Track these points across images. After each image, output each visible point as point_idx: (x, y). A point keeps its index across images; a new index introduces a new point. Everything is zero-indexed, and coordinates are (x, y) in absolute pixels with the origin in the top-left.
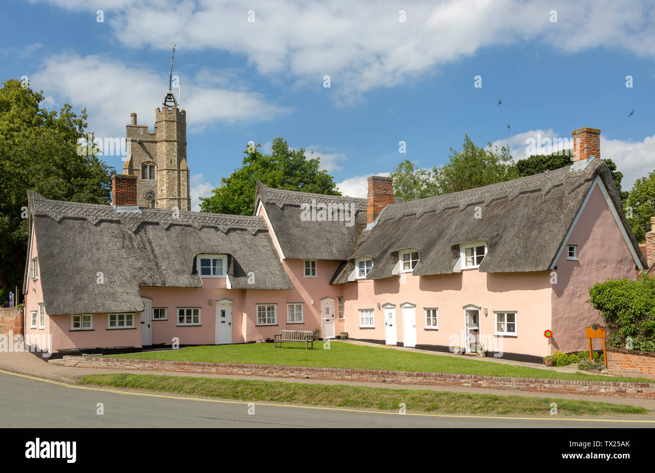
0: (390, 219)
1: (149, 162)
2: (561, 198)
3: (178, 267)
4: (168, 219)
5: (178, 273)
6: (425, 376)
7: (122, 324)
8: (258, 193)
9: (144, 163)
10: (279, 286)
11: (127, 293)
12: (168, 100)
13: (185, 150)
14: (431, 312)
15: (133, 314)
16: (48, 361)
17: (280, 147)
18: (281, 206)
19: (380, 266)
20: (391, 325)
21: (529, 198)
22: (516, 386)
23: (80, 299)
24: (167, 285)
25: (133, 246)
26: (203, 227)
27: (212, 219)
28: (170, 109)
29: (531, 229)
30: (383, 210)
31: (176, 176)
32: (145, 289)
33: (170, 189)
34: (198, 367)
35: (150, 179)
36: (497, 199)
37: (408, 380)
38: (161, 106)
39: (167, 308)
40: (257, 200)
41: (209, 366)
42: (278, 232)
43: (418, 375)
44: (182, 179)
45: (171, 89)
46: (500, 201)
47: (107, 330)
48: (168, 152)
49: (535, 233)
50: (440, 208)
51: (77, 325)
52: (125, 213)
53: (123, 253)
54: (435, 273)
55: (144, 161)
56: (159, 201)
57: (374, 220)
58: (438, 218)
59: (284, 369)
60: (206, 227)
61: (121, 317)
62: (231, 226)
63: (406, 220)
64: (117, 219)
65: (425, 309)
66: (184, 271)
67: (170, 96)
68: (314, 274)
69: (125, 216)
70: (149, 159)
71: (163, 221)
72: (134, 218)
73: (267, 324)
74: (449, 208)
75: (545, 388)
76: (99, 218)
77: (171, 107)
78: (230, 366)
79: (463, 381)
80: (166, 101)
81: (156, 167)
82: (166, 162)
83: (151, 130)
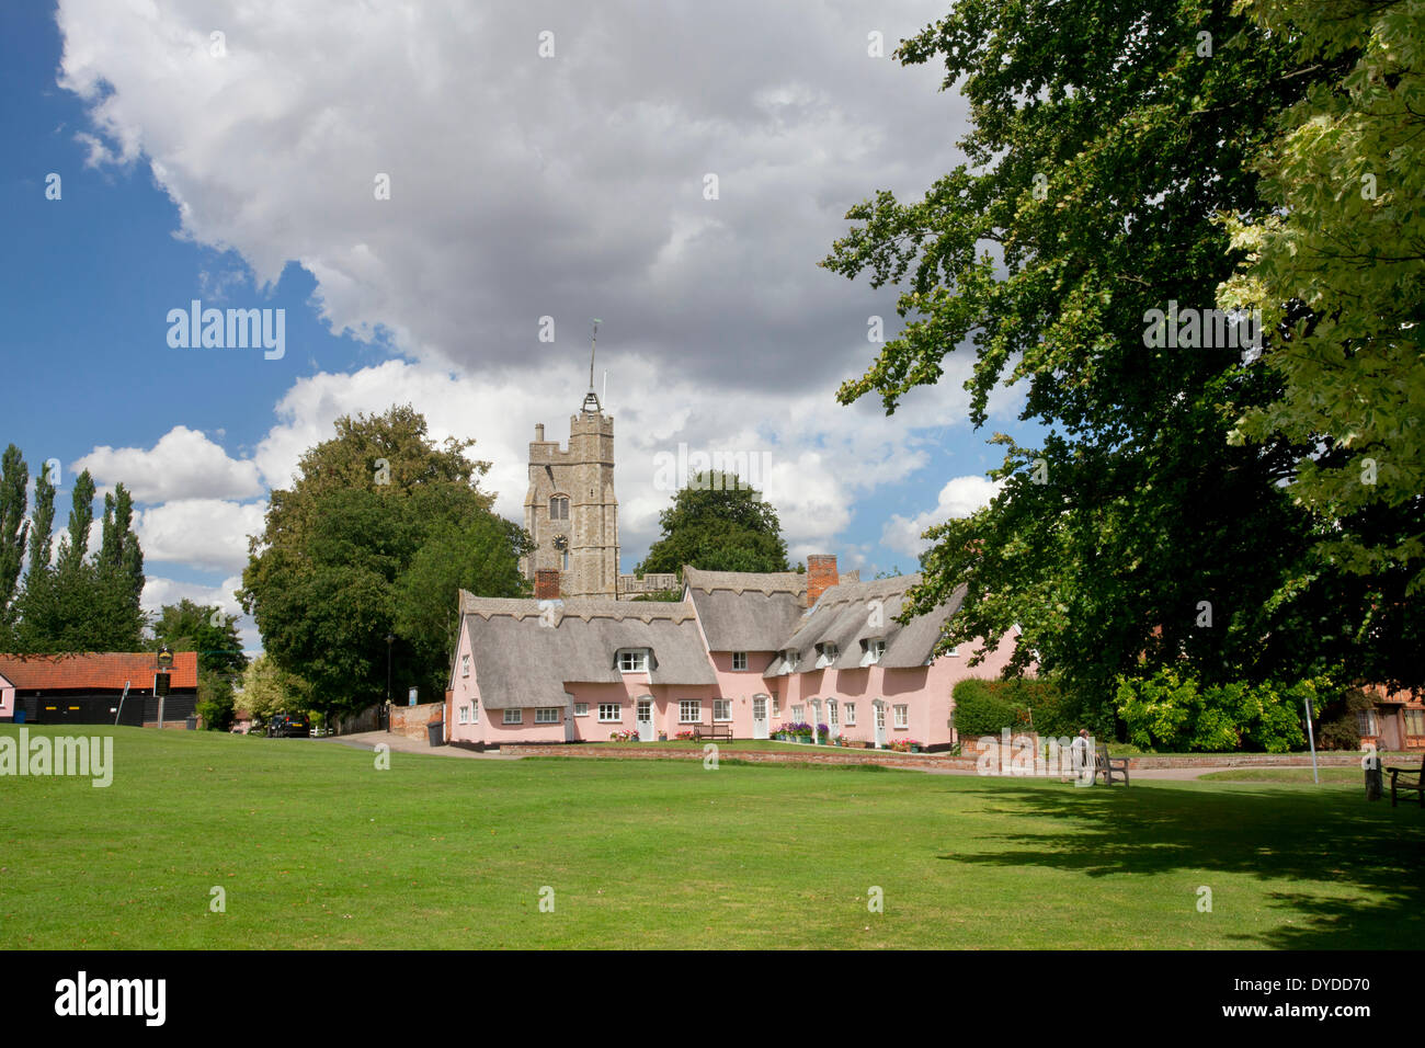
1: (561, 494)
3: (599, 662)
4: (589, 611)
5: (599, 668)
7: (547, 719)
9: (553, 495)
10: (701, 683)
11: (553, 689)
12: (588, 402)
13: (611, 474)
15: (557, 709)
16: (484, 753)
18: (709, 591)
19: (807, 659)
23: (511, 695)
24: (588, 682)
28: (591, 416)
31: (599, 513)
32: (570, 687)
33: (590, 532)
35: (562, 519)
38: (578, 413)
39: (588, 703)
42: (704, 621)
44: (607, 518)
45: (592, 386)
47: (534, 724)
48: (588, 478)
51: (507, 719)
55: (552, 493)
56: (573, 552)
57: (814, 604)
61: (547, 712)
62: (655, 615)
66: (605, 667)
67: (591, 397)
68: (743, 668)
70: (560, 490)
73: (690, 721)
76: (524, 614)
77: (591, 413)
80: (585, 404)
81: (570, 501)
82: (585, 494)
83: (564, 448)
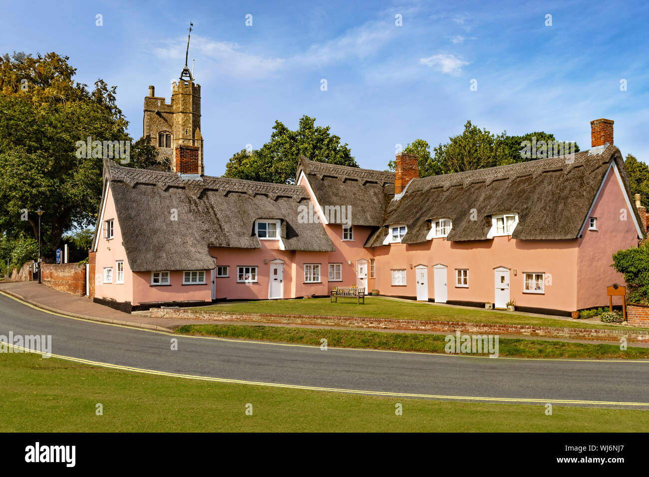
0: (418, 191)
1: (165, 131)
2: (582, 178)
3: (238, 229)
4: (225, 186)
5: (240, 235)
6: (491, 326)
7: (194, 280)
8: (300, 164)
9: (161, 132)
10: (324, 248)
11: (199, 253)
12: (184, 75)
13: (199, 122)
14: (462, 272)
15: (205, 272)
16: (131, 313)
17: (307, 123)
18: (321, 177)
19: (414, 232)
20: (422, 284)
21: (551, 176)
22: (568, 335)
23: (159, 257)
24: (231, 246)
25: (198, 210)
26: (256, 194)
27: (262, 187)
28: (187, 83)
29: (556, 203)
30: (410, 183)
32: (213, 249)
34: (284, 319)
35: (166, 147)
36: (522, 177)
37: (475, 329)
38: (178, 81)
39: (229, 266)
40: (299, 171)
41: (294, 317)
42: (320, 200)
43: (484, 326)
45: (186, 65)
46: (524, 178)
47: (182, 285)
48: (184, 122)
49: (561, 207)
50: (467, 182)
51: (156, 281)
52: (189, 180)
53: (191, 216)
54: (469, 239)
55: (161, 130)
57: (402, 191)
58: (466, 191)
59: (364, 320)
60: (258, 194)
61: (194, 274)
62: (278, 194)
63: (434, 192)
64: (183, 185)
65: (456, 269)
66: (244, 234)
67: (186, 71)
68: (351, 238)
69: (189, 182)
70: (164, 129)
71: (221, 189)
72: (197, 184)
73: (312, 281)
74: (475, 183)
75: (592, 336)
76: (167, 185)
77: (186, 81)
78: (314, 318)
79: (523, 330)
80: (182, 76)
81: (172, 136)
82: (182, 132)
83: (168, 102)
